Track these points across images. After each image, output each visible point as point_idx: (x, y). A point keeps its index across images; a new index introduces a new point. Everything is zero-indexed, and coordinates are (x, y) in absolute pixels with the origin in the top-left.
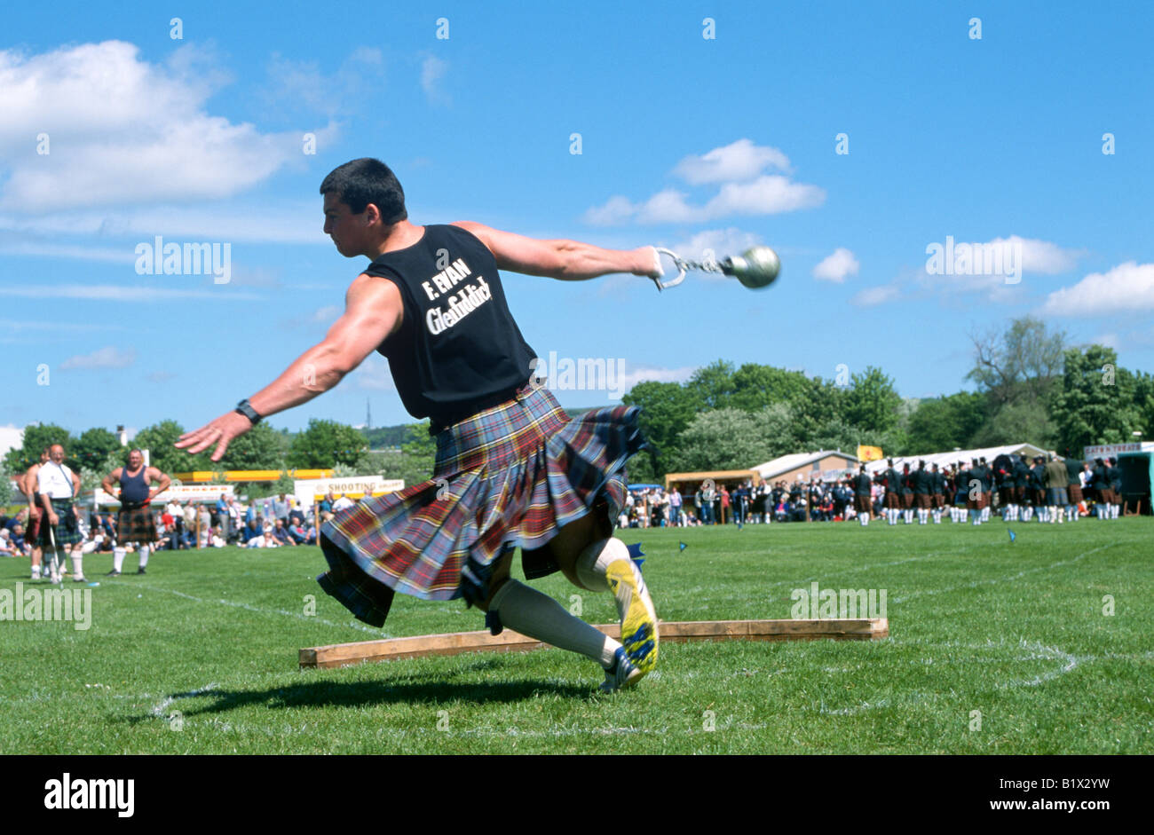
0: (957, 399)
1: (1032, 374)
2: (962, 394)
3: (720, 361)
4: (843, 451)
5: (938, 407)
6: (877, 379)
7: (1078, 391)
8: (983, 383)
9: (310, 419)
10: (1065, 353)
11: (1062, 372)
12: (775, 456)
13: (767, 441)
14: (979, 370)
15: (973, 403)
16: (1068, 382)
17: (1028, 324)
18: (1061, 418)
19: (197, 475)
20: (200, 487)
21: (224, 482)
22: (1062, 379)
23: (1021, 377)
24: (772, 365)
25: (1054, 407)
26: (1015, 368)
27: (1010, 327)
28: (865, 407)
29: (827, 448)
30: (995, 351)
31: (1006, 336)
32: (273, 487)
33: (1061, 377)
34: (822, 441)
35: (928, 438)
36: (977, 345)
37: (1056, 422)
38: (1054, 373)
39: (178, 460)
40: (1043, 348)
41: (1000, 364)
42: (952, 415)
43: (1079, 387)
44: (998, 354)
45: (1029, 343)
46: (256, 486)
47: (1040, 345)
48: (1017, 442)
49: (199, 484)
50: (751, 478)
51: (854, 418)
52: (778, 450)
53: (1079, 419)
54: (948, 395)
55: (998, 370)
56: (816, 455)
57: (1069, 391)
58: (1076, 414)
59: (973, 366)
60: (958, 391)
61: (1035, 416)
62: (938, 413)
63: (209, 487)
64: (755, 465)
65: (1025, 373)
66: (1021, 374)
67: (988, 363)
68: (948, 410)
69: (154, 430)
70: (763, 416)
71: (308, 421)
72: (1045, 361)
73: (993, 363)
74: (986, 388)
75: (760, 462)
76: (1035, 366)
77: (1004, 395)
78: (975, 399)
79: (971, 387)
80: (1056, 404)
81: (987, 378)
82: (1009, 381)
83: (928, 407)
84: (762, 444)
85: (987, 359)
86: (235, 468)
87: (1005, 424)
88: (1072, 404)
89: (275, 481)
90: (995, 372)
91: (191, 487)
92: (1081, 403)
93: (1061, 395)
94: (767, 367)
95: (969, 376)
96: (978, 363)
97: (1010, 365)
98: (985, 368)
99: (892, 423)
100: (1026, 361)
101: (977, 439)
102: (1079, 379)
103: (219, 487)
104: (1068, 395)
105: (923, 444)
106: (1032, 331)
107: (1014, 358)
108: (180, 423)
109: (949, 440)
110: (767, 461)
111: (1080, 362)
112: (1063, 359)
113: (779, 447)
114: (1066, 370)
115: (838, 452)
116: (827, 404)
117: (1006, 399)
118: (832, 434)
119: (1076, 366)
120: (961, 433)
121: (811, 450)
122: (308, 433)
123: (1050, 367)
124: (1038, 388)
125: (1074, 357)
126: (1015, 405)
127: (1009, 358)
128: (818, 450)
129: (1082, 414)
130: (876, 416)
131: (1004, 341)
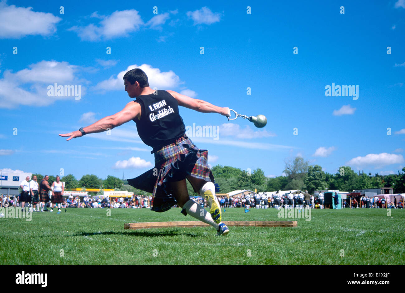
0: (280, 178)
1: (300, 172)
2: (281, 177)
3: (219, 165)
4: (250, 190)
5: (275, 179)
6: (260, 172)
7: (311, 176)
8: (287, 174)
9: (108, 176)
10: (309, 167)
11: (307, 171)
12: (232, 191)
13: (230, 187)
14: (286, 170)
15: (284, 179)
16: (309, 174)
17: (299, 159)
18: (307, 184)
19: (77, 189)
20: (79, 192)
21: (85, 191)
22: (308, 173)
23: (297, 172)
24: (232, 167)
25: (305, 180)
26: (296, 170)
27: (294, 160)
28: (257, 179)
29: (246, 189)
30: (291, 165)
31: (294, 161)
32: (98, 193)
33: (307, 172)
34: (245, 187)
35: (272, 187)
36: (286, 163)
37: (306, 184)
38: (305, 172)
39: (73, 185)
40: (303, 165)
41: (292, 169)
42: (279, 181)
43: (312, 176)
44: (292, 166)
45: (299, 164)
46: (93, 193)
47: (302, 164)
48: (296, 189)
49: (78, 191)
50: (226, 196)
51: (253, 182)
52: (233, 189)
53: (311, 184)
54: (277, 177)
55: (291, 170)
56: (243, 191)
57: (309, 177)
58: (311, 183)
59: (285, 169)
60: (280, 176)
61: (300, 183)
62: (276, 181)
63: (81, 192)
64: (227, 193)
65: (298, 171)
66: (297, 171)
67: (289, 168)
68: (278, 180)
69: (67, 177)
70: (229, 180)
71: (107, 176)
72: (303, 169)
73: (290, 168)
74: (288, 175)
75: (229, 192)
76: (301, 170)
77: (293, 177)
78: (284, 178)
79: (284, 175)
80: (306, 180)
81: (288, 173)
82: (294, 173)
83: (273, 180)
84: (228, 187)
85: (288, 167)
86: (87, 188)
87: (292, 184)
88: (310, 180)
89: (98, 192)
90: (290, 171)
91: (76, 192)
92: (312, 180)
93: (307, 177)
94: (231, 167)
95: (283, 172)
96: (286, 168)
97: (294, 169)
98: (288, 170)
99: (263, 183)
100: (298, 168)
101: (285, 188)
102: (312, 173)
103: (84, 192)
104: (309, 178)
105: (271, 189)
106: (300, 160)
107: (295, 167)
108: (73, 175)
109: (278, 188)
110: (230, 192)
111: (312, 169)
112: (308, 168)
113: (233, 188)
114: (309, 171)
115: (249, 190)
116: (246, 177)
117: (293, 178)
118: (247, 186)
119: (311, 170)
120: (281, 186)
121: (242, 190)
122: (107, 179)
123: (304, 170)
124: (301, 176)
125: (311, 167)
126: (295, 180)
127: (294, 167)
128: (244, 190)
129: (312, 183)
130: (259, 181)
131: (293, 163)
